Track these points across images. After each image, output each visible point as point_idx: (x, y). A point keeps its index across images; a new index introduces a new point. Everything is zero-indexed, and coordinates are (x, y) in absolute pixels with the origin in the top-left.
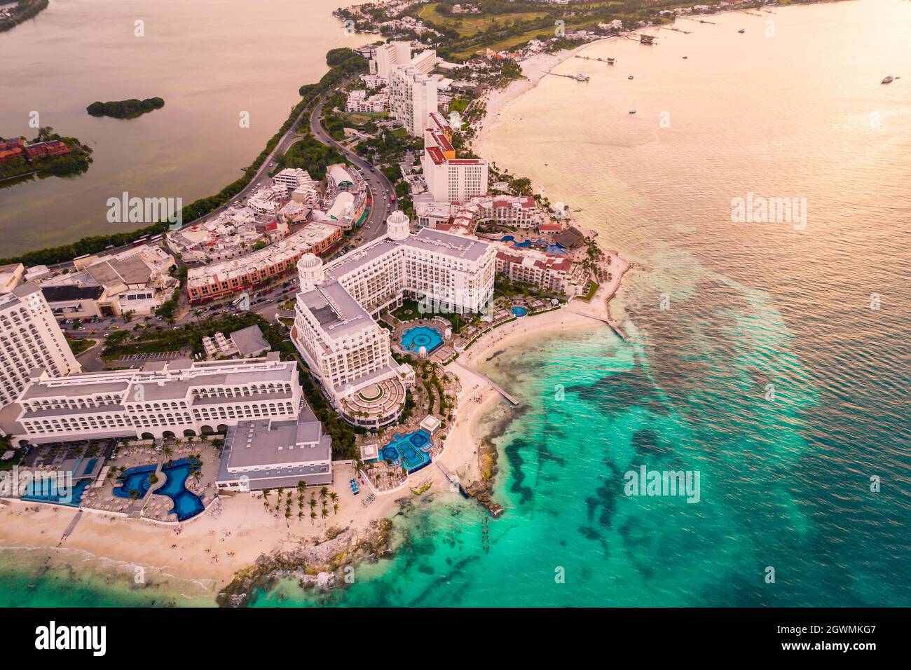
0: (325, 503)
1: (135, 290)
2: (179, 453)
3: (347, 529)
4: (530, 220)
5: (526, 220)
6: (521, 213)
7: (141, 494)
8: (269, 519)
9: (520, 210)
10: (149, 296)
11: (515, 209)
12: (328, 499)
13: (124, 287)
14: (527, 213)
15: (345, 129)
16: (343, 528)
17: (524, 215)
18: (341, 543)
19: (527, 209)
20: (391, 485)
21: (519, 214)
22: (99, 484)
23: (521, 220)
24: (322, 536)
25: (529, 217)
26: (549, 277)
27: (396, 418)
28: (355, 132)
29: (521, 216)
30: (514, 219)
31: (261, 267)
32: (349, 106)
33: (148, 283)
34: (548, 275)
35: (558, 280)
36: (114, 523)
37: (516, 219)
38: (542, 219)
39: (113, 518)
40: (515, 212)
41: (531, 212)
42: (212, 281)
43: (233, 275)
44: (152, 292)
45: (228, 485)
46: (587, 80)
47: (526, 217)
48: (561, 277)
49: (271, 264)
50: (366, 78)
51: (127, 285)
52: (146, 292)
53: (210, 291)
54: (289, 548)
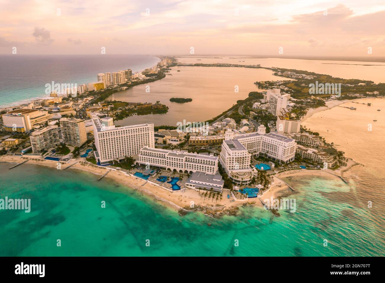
0: (218, 196)
1: (174, 138)
2: (176, 176)
3: (223, 205)
4: (315, 143)
5: (313, 143)
6: (312, 140)
7: (164, 182)
8: (199, 197)
9: (311, 139)
10: (177, 141)
11: (309, 138)
12: (219, 196)
13: (171, 137)
14: (314, 140)
15: (250, 112)
16: (222, 205)
17: (313, 141)
18: (220, 208)
19: (314, 139)
20: (241, 199)
21: (311, 141)
22: (153, 176)
23: (312, 143)
24: (215, 205)
25: (315, 142)
26: (318, 159)
27: (248, 183)
28: (254, 113)
29: (312, 141)
30: (308, 142)
31: (213, 139)
32: (254, 106)
33: (178, 137)
34: (317, 157)
35: (322, 160)
36: (155, 186)
37: (309, 142)
38: (321, 144)
39: (155, 185)
40: (309, 140)
41: (316, 141)
42: (197, 140)
43: (203, 139)
44: (178, 140)
45: (189, 185)
46: (355, 109)
47: (314, 142)
48: (322, 158)
49: (216, 139)
50: (262, 100)
51: (172, 136)
52: (177, 140)
53: (196, 142)
54: (203, 205)
